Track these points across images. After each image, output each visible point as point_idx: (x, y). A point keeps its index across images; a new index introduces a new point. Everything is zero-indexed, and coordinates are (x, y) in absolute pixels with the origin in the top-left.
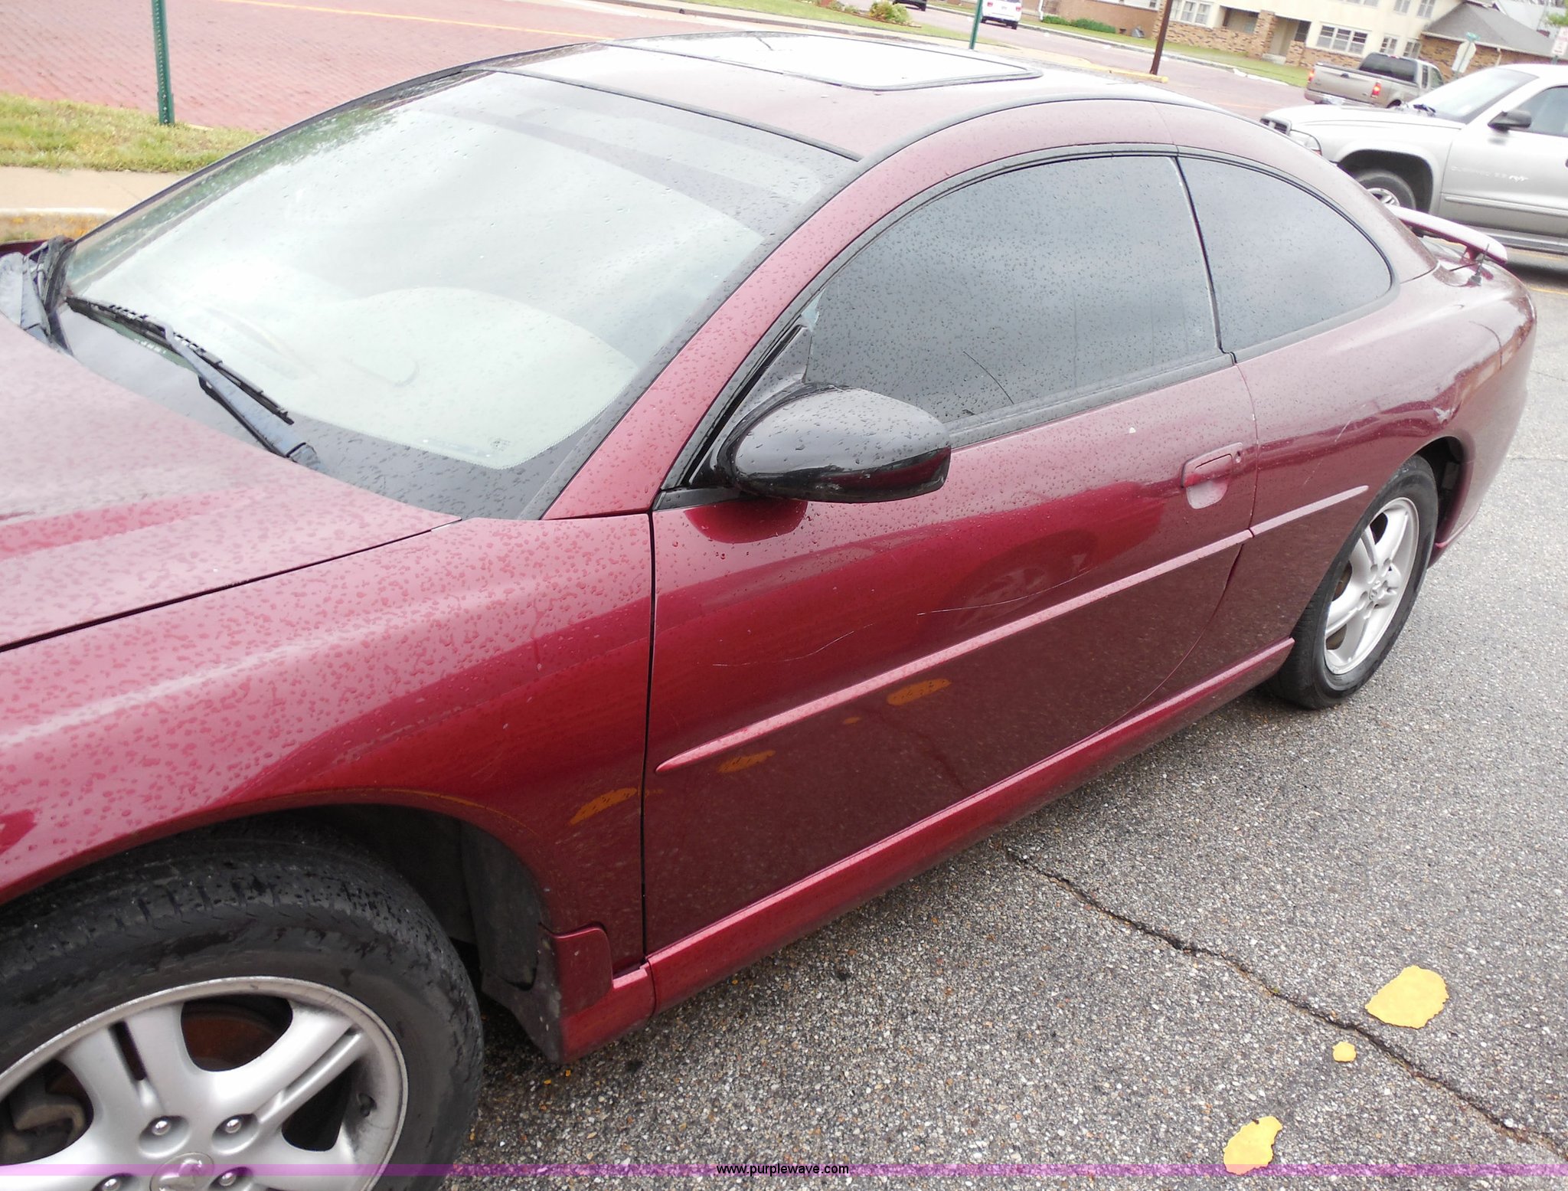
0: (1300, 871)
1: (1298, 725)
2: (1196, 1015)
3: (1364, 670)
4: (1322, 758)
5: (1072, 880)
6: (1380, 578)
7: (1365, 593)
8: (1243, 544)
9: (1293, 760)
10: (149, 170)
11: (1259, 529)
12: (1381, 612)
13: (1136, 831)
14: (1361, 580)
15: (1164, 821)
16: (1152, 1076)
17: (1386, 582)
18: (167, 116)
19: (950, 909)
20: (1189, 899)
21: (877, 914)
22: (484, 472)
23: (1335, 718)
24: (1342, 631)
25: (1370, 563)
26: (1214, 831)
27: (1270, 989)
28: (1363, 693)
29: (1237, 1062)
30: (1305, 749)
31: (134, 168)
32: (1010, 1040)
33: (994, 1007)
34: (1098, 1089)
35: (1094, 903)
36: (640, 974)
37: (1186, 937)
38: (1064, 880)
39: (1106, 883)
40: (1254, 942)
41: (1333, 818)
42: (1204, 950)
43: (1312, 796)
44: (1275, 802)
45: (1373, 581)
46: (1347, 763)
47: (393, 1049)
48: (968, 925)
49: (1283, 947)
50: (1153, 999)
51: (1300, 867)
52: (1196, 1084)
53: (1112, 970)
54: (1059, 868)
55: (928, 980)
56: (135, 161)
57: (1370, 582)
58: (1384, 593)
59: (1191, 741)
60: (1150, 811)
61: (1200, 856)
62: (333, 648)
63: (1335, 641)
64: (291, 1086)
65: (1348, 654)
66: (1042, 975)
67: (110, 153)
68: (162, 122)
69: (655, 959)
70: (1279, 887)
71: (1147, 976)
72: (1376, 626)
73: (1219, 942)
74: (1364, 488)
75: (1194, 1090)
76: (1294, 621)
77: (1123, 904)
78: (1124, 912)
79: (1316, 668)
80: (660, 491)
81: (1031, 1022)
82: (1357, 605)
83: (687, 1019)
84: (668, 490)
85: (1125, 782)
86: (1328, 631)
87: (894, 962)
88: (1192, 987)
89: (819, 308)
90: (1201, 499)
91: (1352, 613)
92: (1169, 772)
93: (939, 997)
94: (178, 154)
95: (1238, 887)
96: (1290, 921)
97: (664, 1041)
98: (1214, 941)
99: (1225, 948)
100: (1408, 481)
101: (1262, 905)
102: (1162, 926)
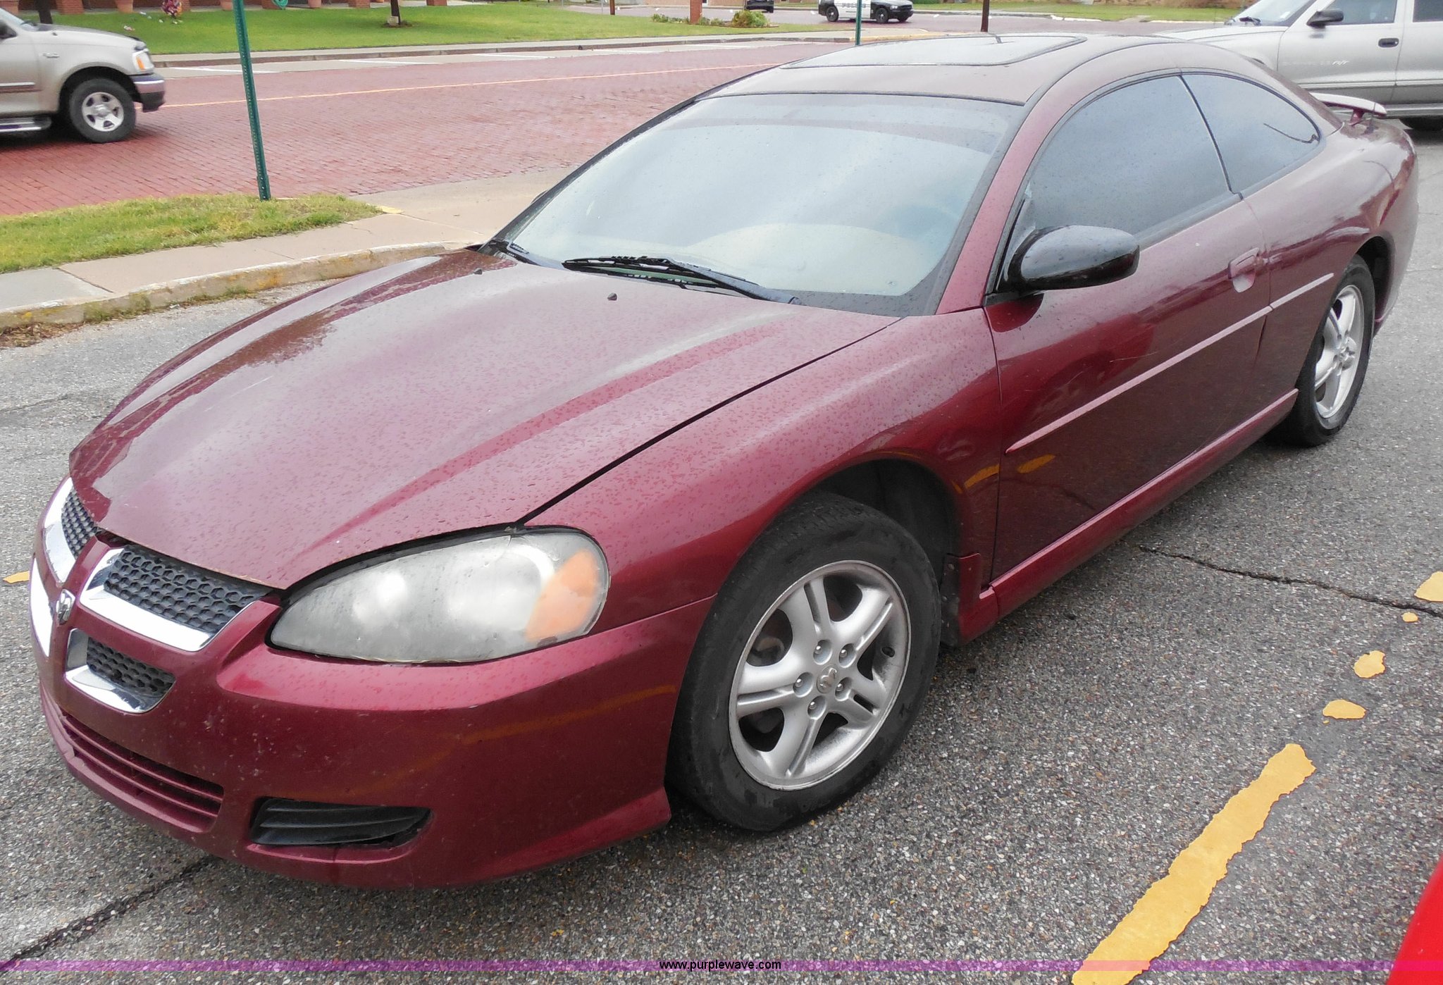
0: (1340, 534)
1: (1305, 456)
2: (1306, 611)
3: (1342, 415)
4: (1330, 474)
5: (1191, 556)
6: (1344, 345)
7: (1336, 357)
8: (1266, 316)
9: (1310, 476)
10: (274, 234)
11: (1275, 304)
12: (1346, 371)
13: (1220, 526)
14: (1332, 346)
15: (1237, 519)
16: (1291, 641)
17: (1348, 348)
18: (265, 195)
19: (1119, 579)
20: (1273, 556)
21: (1075, 586)
22: (892, 298)
23: (1330, 450)
24: (1324, 385)
25: (1337, 335)
26: (1273, 520)
27: (1347, 594)
28: (1343, 433)
29: (1342, 629)
30: (1316, 469)
31: (263, 234)
32: (1194, 635)
33: (1175, 621)
34: (1261, 651)
35: (1212, 567)
36: (990, 592)
37: (1281, 575)
38: (1185, 557)
39: (1214, 555)
40: (1327, 572)
41: (1351, 503)
42: (1295, 581)
43: (1332, 494)
44: (1308, 501)
45: (1340, 346)
46: (1348, 473)
47: (905, 613)
48: (1136, 585)
49: (1347, 573)
50: (1274, 606)
51: (1341, 531)
52: (1322, 643)
53: (1240, 596)
54: (1179, 552)
55: (1126, 614)
56: (263, 229)
57: (1338, 348)
58: (1347, 356)
59: (1234, 475)
60: (1225, 515)
61: (1270, 534)
62: (882, 378)
63: (1321, 393)
64: (866, 633)
65: (1330, 404)
66: (1198, 603)
67: (243, 226)
68: (262, 199)
69: (995, 584)
70: (1330, 543)
71: (1265, 596)
72: (1345, 382)
73: (1304, 575)
74: (1331, 275)
75: (1322, 644)
76: (1296, 375)
77: (1231, 564)
78: (1233, 568)
79: (1312, 412)
80: (984, 296)
81: (1203, 626)
82: (1332, 365)
83: (989, 647)
84: (988, 294)
85: (1200, 502)
86: (1317, 384)
87: (1100, 608)
88: (1297, 599)
89: (1031, 189)
90: (1242, 286)
91: (1330, 371)
92: (1227, 493)
93: (1138, 621)
94: (290, 219)
95: (1304, 547)
96: (1347, 559)
97: (981, 658)
98: (1300, 575)
99: (1309, 578)
100: (1354, 272)
101: (1323, 554)
102: (1262, 572)
